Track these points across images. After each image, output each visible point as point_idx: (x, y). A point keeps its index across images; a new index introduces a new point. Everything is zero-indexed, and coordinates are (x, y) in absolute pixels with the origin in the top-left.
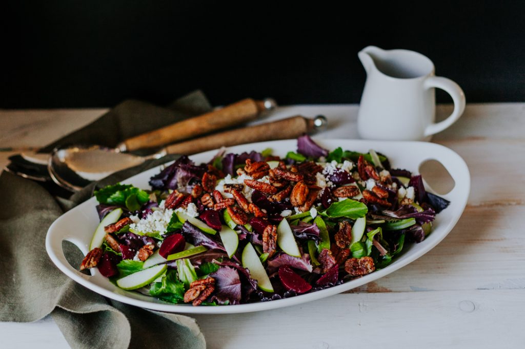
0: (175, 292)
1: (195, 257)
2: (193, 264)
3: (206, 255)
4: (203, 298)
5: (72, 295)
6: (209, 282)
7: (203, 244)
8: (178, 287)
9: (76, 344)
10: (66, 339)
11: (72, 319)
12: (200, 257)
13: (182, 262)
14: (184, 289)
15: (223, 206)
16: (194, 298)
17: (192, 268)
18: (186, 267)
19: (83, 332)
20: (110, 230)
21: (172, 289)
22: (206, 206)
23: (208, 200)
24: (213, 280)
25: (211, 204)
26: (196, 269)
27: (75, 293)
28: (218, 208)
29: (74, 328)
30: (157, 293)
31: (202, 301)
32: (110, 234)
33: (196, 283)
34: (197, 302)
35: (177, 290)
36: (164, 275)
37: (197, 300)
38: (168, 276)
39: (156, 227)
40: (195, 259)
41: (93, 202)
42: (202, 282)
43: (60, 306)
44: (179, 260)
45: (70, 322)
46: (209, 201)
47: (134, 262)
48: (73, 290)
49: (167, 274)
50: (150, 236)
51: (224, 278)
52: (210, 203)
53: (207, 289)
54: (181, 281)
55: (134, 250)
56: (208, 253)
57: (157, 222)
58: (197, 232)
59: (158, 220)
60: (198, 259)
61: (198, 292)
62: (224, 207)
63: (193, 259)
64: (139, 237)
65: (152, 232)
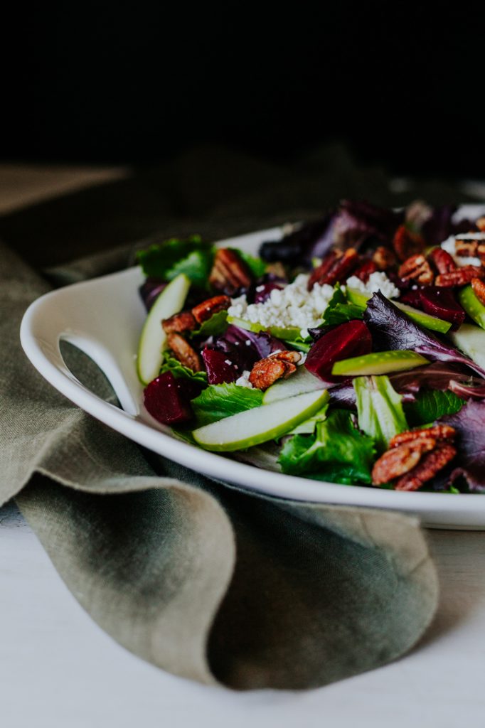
0: (349, 456)
1: (400, 375)
2: (399, 390)
3: (428, 372)
4: (426, 474)
5: (78, 450)
6: (441, 435)
7: (418, 350)
8: (358, 445)
9: (82, 576)
10: (55, 564)
11: (74, 517)
12: (416, 377)
13: (368, 384)
14: (374, 451)
15: (458, 279)
16: (405, 469)
17: (397, 399)
18: (377, 397)
19: (101, 550)
20: (177, 326)
21: (343, 448)
22: (414, 281)
23: (420, 266)
24: (452, 430)
25: (427, 276)
26: (405, 403)
27: (84, 448)
28: (446, 283)
29: (78, 536)
30: (300, 461)
31: (421, 481)
32: (175, 333)
33: (407, 437)
34: (410, 484)
35: (356, 452)
36: (321, 416)
37: (410, 480)
38: (332, 420)
39: (291, 319)
40: (402, 378)
41: (135, 276)
42: (423, 434)
43: (44, 472)
44: (362, 379)
45: (69, 522)
46: (423, 269)
47: (239, 388)
48: (79, 440)
49: (328, 414)
50: (278, 336)
51: (479, 428)
52: (422, 273)
53: (437, 452)
54: (363, 432)
55: (236, 367)
56: (432, 369)
57: (294, 309)
58: (403, 322)
59: (295, 304)
60: (409, 380)
61: (416, 456)
62: (462, 280)
63: (399, 381)
64: (248, 343)
65: (284, 327)
